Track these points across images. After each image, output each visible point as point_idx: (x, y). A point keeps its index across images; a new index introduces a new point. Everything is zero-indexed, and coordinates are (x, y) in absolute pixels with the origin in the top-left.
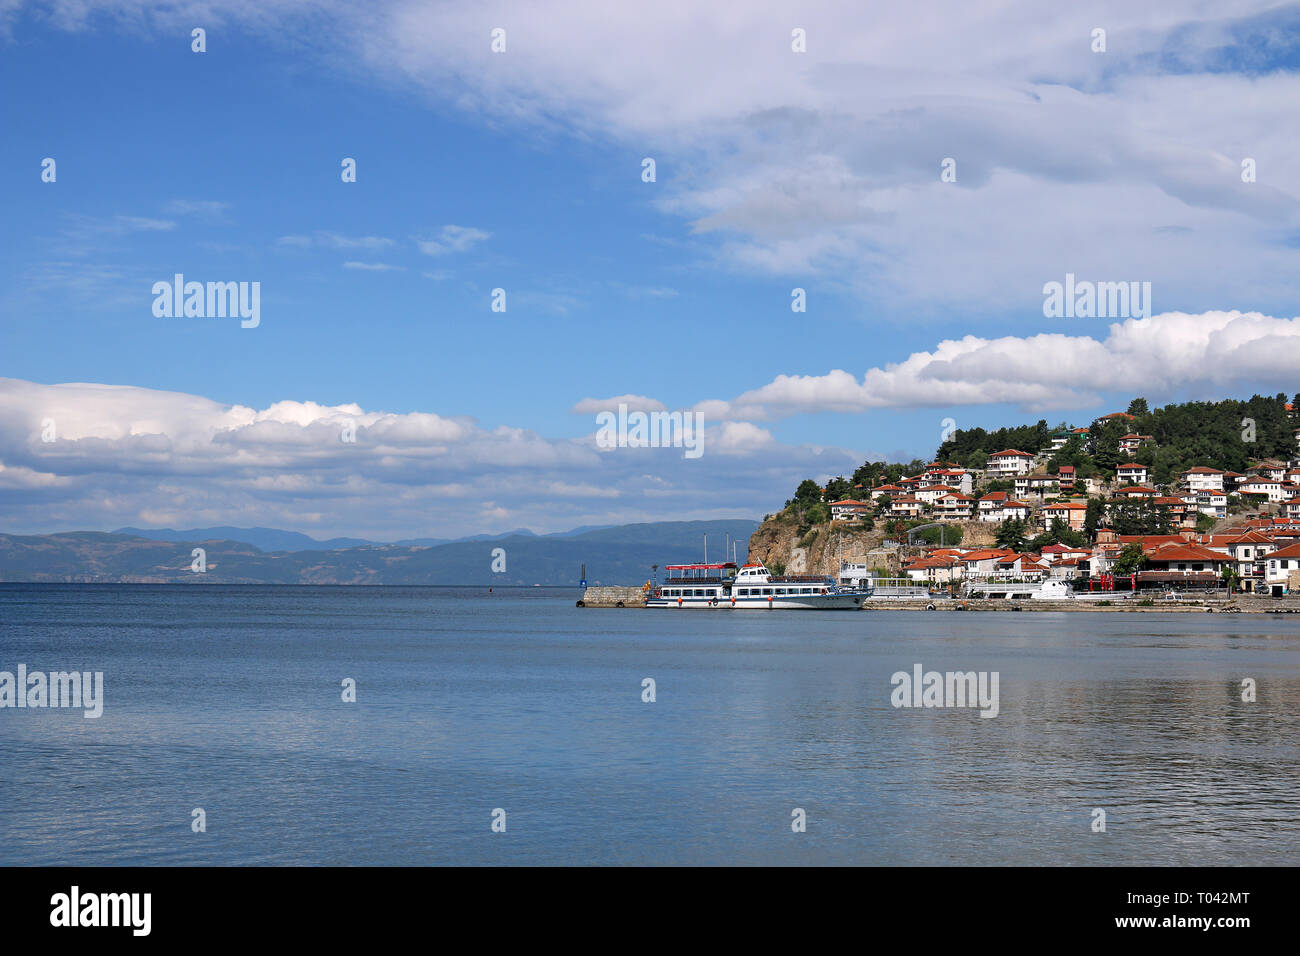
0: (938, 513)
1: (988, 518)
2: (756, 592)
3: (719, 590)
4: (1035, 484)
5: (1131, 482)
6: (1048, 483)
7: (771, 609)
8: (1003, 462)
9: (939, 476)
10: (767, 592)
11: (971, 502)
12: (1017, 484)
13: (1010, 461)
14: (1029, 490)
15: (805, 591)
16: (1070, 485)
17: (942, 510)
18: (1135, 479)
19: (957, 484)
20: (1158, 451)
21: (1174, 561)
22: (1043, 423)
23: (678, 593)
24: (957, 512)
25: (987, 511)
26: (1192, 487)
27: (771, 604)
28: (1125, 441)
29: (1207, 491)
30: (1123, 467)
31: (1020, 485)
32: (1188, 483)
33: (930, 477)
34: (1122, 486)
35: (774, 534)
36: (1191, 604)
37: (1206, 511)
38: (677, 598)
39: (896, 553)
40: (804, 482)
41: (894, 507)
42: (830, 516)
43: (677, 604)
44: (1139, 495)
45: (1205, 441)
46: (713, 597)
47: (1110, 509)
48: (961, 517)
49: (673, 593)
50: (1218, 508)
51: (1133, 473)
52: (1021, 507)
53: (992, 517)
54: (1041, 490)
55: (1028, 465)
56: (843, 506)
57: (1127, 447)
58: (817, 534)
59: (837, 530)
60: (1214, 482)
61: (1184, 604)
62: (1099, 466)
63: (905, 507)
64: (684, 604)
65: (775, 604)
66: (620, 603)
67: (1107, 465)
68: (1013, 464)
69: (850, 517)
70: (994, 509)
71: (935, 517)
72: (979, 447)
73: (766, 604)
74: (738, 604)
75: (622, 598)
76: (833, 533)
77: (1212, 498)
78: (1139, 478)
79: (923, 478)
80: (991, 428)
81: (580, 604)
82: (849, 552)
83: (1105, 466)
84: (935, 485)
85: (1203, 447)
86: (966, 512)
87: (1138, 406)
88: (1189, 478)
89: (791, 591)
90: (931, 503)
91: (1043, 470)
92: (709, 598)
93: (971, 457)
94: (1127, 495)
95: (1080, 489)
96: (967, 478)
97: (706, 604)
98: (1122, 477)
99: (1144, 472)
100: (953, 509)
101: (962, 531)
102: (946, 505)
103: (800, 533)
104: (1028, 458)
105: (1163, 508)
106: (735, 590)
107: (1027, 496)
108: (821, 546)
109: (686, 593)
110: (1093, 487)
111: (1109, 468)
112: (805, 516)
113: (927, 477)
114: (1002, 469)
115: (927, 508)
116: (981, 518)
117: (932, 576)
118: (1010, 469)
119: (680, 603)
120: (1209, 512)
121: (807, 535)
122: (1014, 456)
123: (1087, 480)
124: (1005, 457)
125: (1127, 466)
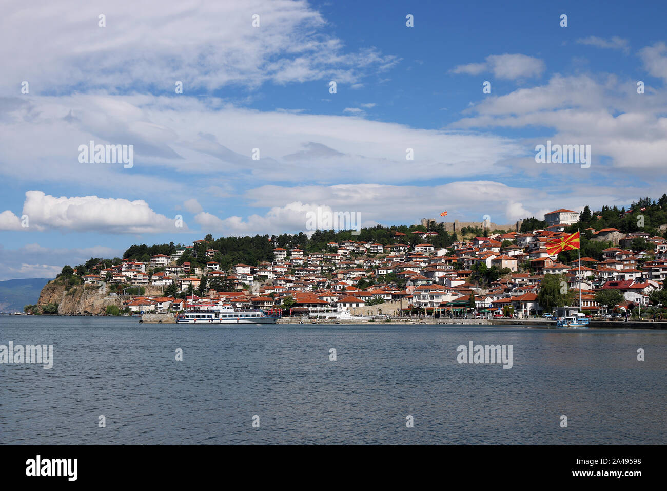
0: (134, 281)
1: (156, 283)
2: (231, 316)
3: (213, 315)
4: (173, 269)
5: (213, 270)
6: (179, 269)
7: (238, 323)
8: (157, 259)
9: (131, 265)
10: (235, 316)
11: (148, 277)
12: (166, 269)
13: (161, 259)
14: (171, 272)
15: (253, 316)
16: (189, 270)
17: (136, 280)
18: (214, 268)
19: (140, 268)
20: (222, 257)
21: (306, 304)
22: (172, 243)
23: (193, 317)
24: (143, 281)
25: (156, 281)
26: (238, 272)
27: (238, 321)
28: (208, 252)
29: (245, 274)
30: (209, 263)
31: (168, 269)
32: (236, 271)
33: (127, 265)
34: (209, 271)
35: (54, 289)
36: (406, 321)
37: (245, 282)
38: (194, 319)
39: (119, 298)
40: (66, 266)
41: (114, 278)
42: (83, 281)
43: (193, 322)
44: (218, 275)
45: (241, 253)
46: (211, 319)
47: (209, 281)
48: (144, 283)
49: (191, 317)
50: (250, 281)
51: (214, 266)
52: (170, 279)
53: (158, 283)
54: (175, 272)
55: (168, 261)
56: (90, 277)
57: (208, 255)
58: (76, 289)
59: (88, 288)
60: (247, 270)
61: (403, 321)
62: (199, 262)
63: (119, 278)
64: (197, 322)
65: (240, 322)
66: (160, 321)
67: (202, 263)
68: (162, 261)
69: (93, 282)
70: (159, 280)
71: (132, 283)
72: (145, 253)
73: (236, 321)
74: (223, 322)
75: (160, 319)
76: (86, 289)
77: (248, 277)
78: (216, 268)
79: (124, 266)
80: (150, 245)
81: (141, 321)
82: (94, 298)
83: (202, 262)
84: (129, 269)
85: (241, 255)
86: (147, 281)
87: (209, 237)
88: (237, 268)
89: (247, 316)
90: (129, 276)
91: (174, 263)
92: (208, 319)
93: (143, 257)
94: (213, 275)
95: (193, 272)
96: (143, 266)
97: (208, 322)
98: (209, 267)
99: (218, 265)
100: (141, 280)
101: (144, 289)
102: (138, 278)
103: (67, 289)
104: (168, 258)
105: (230, 281)
106: (221, 316)
107: (170, 275)
108: (79, 295)
109: (198, 317)
110: (198, 271)
111: (204, 263)
112: (68, 281)
113: (126, 265)
114: (157, 263)
115: (129, 279)
116: (153, 284)
117: (141, 309)
118: (161, 262)
119: (195, 321)
120: (247, 283)
121: (71, 289)
122: (162, 257)
123: (195, 268)
124: (159, 257)
125: (211, 262)
